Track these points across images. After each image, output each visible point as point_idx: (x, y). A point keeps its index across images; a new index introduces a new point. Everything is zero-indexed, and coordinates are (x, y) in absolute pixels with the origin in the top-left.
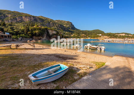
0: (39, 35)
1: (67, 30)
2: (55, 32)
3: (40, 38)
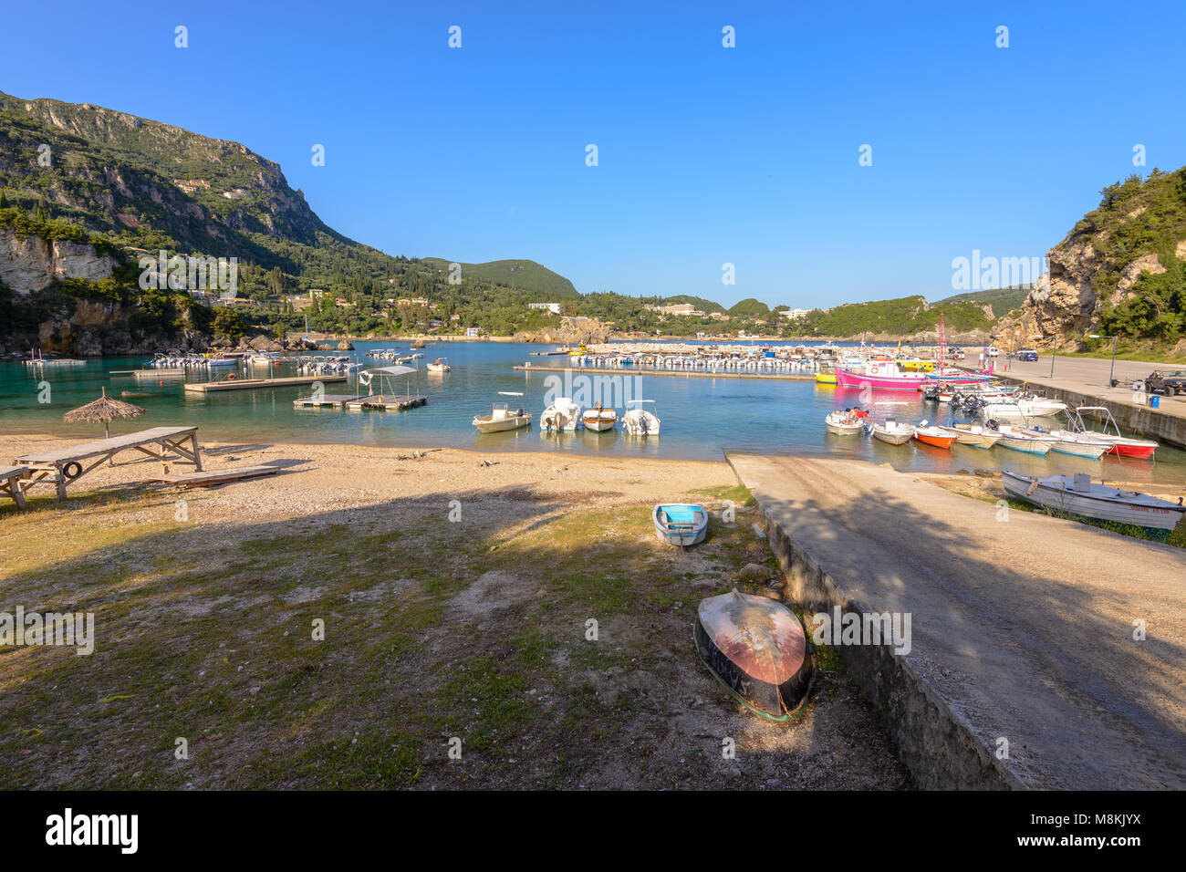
1: (222, 239)
2: (93, 266)
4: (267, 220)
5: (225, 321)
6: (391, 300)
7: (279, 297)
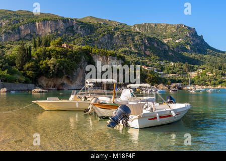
0: (58, 74)
1: (173, 55)
2: (116, 63)
3: (61, 82)
4: (188, 47)
7: (187, 73)
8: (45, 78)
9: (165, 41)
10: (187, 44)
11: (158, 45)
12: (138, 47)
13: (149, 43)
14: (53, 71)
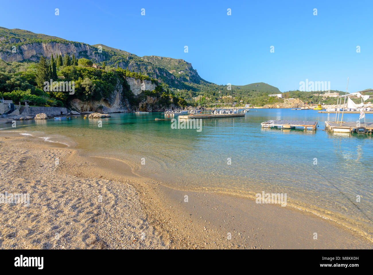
0: (95, 96)
1: (178, 84)
2: (151, 87)
3: (99, 105)
4: (188, 78)
5: (181, 101)
6: (221, 97)
7: (191, 98)
8: (78, 101)
9: (171, 72)
10: (187, 76)
11: (166, 75)
12: (151, 76)
13: (160, 73)
14: (90, 93)
